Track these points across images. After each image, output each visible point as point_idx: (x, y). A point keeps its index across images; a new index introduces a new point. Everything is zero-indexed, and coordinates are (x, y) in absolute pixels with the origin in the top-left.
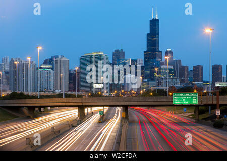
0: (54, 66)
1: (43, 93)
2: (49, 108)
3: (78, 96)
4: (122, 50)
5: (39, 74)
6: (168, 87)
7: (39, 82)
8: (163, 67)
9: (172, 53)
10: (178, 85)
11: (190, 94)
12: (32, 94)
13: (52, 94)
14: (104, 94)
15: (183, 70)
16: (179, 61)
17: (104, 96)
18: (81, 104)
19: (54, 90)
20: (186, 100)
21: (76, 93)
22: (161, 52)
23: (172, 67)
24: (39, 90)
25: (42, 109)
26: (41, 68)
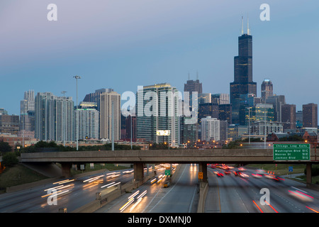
0: (99, 104)
1: (83, 144)
2: (92, 165)
3: (135, 148)
4: (198, 81)
5: (78, 115)
6: (266, 136)
7: (78, 127)
8: (258, 106)
9: (272, 85)
10: (280, 133)
12: (68, 145)
13: (97, 145)
14: (171, 146)
15: (288, 110)
16: (282, 98)
17: (171, 148)
18: (138, 159)
19: (100, 139)
20: (293, 154)
21: (131, 144)
22: (255, 83)
23: (271, 107)
24: (77, 139)
25: (82, 167)
26: (80, 107)
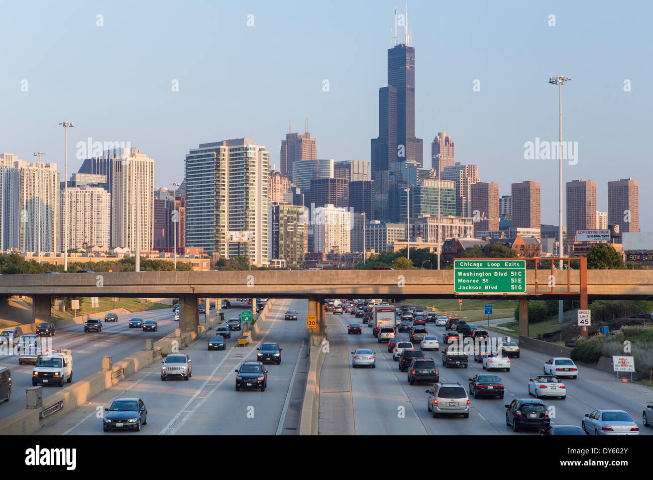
0: (110, 179)
1: (76, 258)
2: (95, 301)
3: (181, 267)
4: (307, 135)
5: (67, 201)
6: (440, 244)
7: (67, 225)
8: (428, 184)
9: (452, 145)
10: (468, 239)
11: (502, 265)
12: (47, 260)
13: (106, 260)
14: (255, 263)
15: (481, 193)
16: (472, 168)
17: (254, 268)
18: (187, 290)
19: (111, 248)
20: (493, 281)
21: (175, 258)
22: (420, 141)
23: (451, 185)
24: (66, 249)
25: (75, 304)
26: (72, 184)
